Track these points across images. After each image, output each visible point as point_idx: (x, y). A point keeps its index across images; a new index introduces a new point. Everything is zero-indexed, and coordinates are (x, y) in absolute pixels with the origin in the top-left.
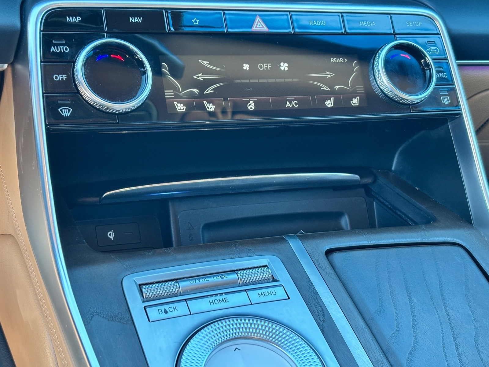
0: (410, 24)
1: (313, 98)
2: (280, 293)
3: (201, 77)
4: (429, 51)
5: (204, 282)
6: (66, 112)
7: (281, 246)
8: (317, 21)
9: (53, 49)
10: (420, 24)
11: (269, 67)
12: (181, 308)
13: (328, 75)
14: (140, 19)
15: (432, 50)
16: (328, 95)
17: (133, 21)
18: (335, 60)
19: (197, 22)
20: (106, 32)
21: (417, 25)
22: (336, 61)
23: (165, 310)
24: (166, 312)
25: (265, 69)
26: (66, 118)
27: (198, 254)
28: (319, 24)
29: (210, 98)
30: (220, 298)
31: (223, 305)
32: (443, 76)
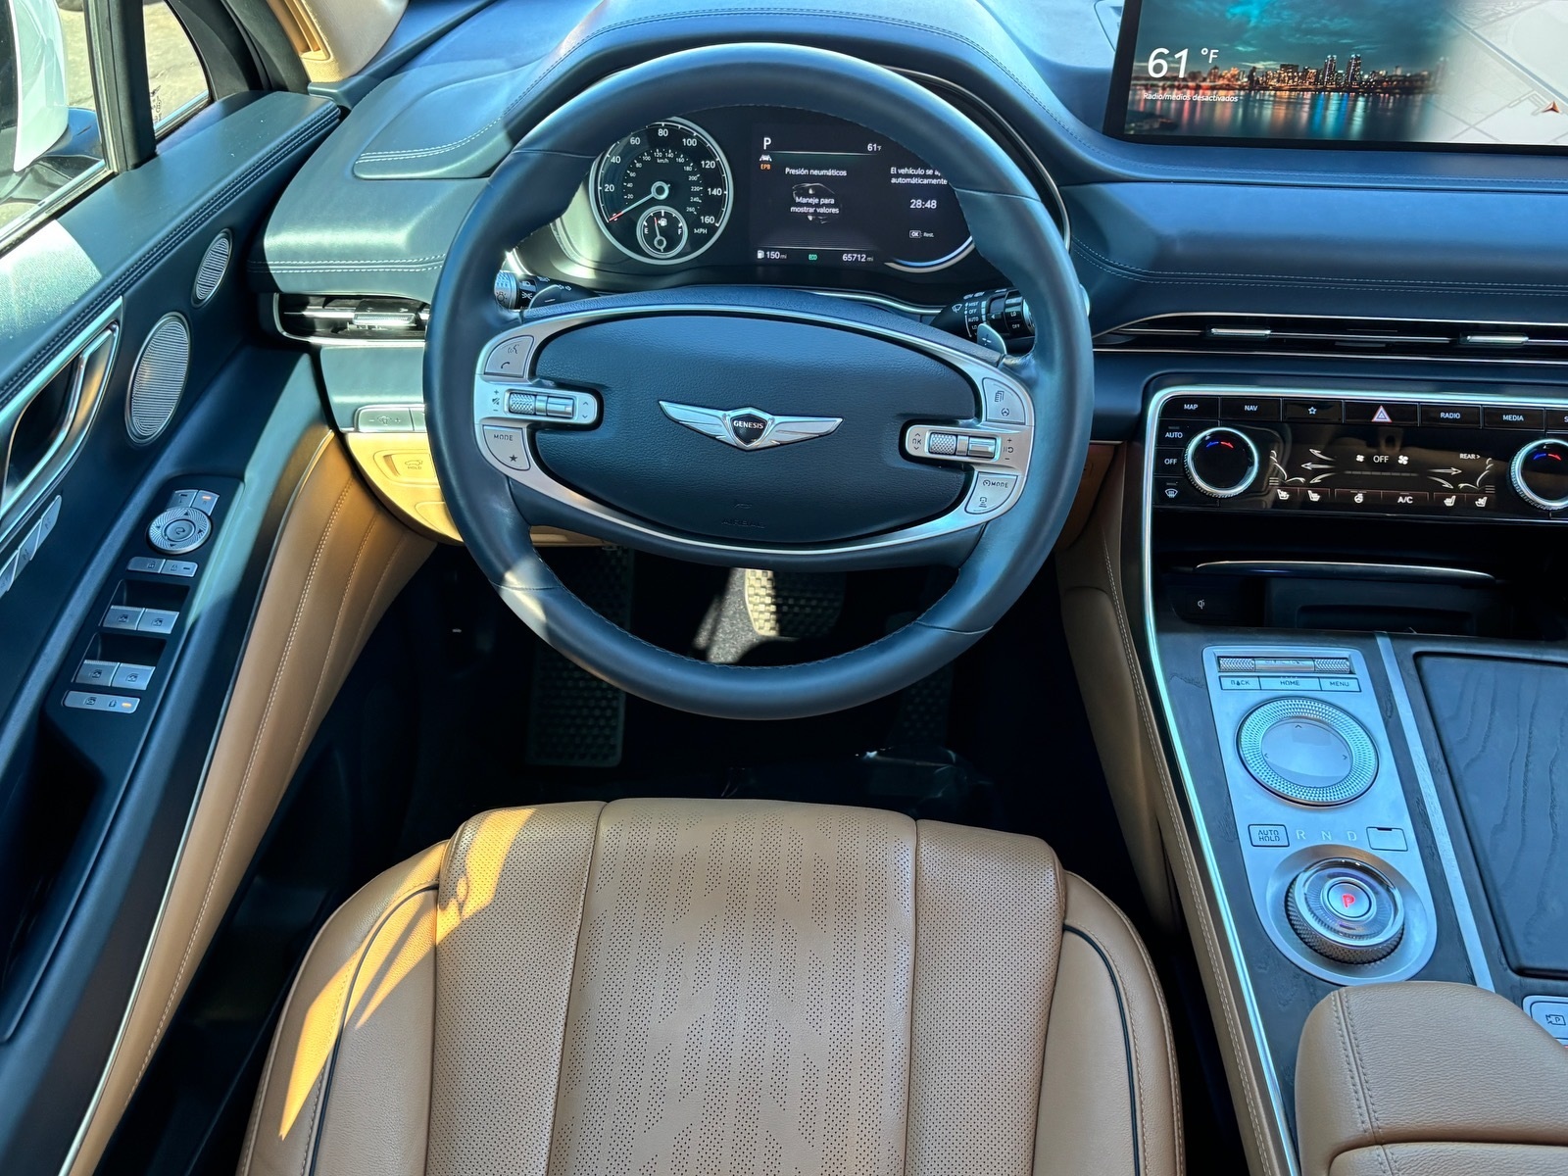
1: (1431, 495)
2: (1353, 685)
3: (1309, 466)
5: (1282, 663)
6: (1171, 494)
7: (1368, 642)
8: (1451, 413)
9: (1167, 435)
11: (1386, 459)
12: (1253, 683)
13: (1454, 471)
14: (1255, 407)
16: (1448, 493)
17: (1248, 409)
19: (1314, 411)
20: (1220, 420)
22: (1465, 457)
23: (1237, 682)
24: (1238, 684)
25: (1380, 462)
26: (1172, 499)
27: (1279, 637)
28: (1452, 416)
29: (1315, 488)
30: (1292, 680)
31: (1293, 687)
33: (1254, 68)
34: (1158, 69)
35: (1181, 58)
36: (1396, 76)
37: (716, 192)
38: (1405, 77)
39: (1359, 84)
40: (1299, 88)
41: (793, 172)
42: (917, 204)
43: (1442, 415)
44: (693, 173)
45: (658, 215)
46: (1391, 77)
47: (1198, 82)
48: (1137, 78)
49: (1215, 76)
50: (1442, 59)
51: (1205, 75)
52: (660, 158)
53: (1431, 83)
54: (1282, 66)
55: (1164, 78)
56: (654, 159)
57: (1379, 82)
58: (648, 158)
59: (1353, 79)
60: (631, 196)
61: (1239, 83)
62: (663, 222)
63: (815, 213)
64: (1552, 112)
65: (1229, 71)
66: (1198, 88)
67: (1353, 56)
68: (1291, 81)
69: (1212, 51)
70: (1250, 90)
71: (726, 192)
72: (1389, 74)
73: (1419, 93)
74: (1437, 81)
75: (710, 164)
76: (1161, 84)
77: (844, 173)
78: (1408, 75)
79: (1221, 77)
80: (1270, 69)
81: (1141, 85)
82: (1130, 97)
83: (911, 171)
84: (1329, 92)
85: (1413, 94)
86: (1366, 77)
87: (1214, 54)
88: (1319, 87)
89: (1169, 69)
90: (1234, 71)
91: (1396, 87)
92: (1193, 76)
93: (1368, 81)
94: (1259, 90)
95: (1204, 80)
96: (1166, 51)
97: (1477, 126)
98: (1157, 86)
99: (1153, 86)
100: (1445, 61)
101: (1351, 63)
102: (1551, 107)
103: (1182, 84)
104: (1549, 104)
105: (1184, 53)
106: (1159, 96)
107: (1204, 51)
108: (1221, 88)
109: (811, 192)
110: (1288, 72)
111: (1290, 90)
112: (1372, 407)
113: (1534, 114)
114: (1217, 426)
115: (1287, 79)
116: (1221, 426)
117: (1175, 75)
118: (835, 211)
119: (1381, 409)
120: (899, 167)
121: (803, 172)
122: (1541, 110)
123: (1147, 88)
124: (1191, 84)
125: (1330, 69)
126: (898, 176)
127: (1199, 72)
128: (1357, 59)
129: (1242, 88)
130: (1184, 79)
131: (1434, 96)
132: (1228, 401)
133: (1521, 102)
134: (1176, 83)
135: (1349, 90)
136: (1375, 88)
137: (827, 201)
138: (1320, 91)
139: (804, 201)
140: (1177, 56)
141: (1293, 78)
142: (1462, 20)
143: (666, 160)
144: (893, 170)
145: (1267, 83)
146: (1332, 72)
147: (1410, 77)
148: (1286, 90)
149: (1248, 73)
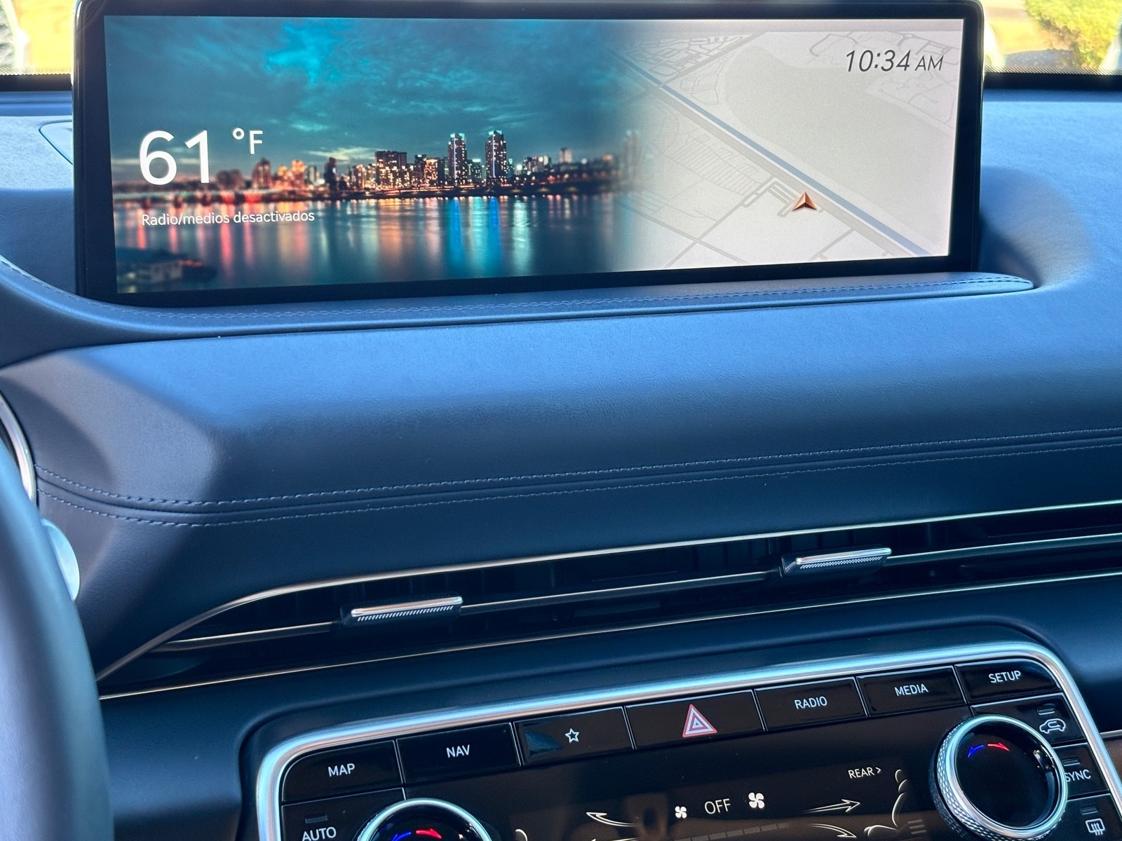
0: (997, 677)
4: (1046, 728)
8: (810, 699)
9: (305, 837)
10: (1016, 675)
11: (726, 805)
13: (848, 805)
14: (466, 749)
15: (1051, 725)
17: (454, 755)
18: (857, 773)
19: (576, 736)
20: (404, 786)
21: (1012, 678)
22: (859, 775)
25: (719, 811)
28: (813, 704)
32: (1083, 778)
33: (332, 162)
34: (159, 168)
35: (197, 146)
36: (565, 164)
38: (580, 165)
39: (511, 180)
40: (415, 191)
43: (797, 703)
46: (559, 166)
47: (237, 189)
48: (123, 189)
49: (266, 177)
50: (629, 133)
51: (248, 177)
53: (620, 173)
54: (379, 155)
55: (173, 186)
57: (542, 175)
59: (500, 172)
61: (311, 187)
64: (805, 210)
65: (290, 167)
66: (239, 200)
67: (491, 133)
68: (399, 181)
69: (252, 133)
70: (333, 198)
72: (554, 162)
73: (607, 191)
74: (630, 169)
76: (170, 196)
78: (584, 161)
79: (276, 178)
80: (360, 161)
81: (132, 200)
82: (116, 225)
84: (467, 196)
85: (598, 193)
86: (519, 167)
87: (256, 137)
88: (448, 188)
89: (180, 168)
90: (298, 167)
91: (569, 183)
92: (227, 179)
93: (523, 175)
94: (348, 199)
95: (248, 185)
96: (168, 137)
97: (704, 241)
98: (164, 201)
99: (156, 201)
100: (634, 138)
101: (490, 146)
102: (803, 201)
103: (210, 194)
104: (798, 197)
105: (202, 138)
106: (172, 218)
107: (238, 134)
108: (281, 198)
110: (391, 166)
111: (402, 196)
112: (676, 709)
113: (780, 214)
114: (401, 799)
115: (391, 177)
116: (410, 797)
117: (192, 178)
119: (693, 711)
122: (792, 206)
123: (145, 204)
124: (225, 194)
125: (459, 156)
127: (236, 172)
128: (499, 138)
129: (317, 197)
130: (211, 186)
131: (630, 195)
132: (412, 744)
133: (759, 196)
134: (199, 194)
135: (497, 191)
136: (538, 186)
138: (451, 195)
140: (190, 143)
141: (402, 174)
142: (646, 68)
145: (358, 186)
146: (464, 162)
147: (588, 164)
148: (394, 197)
149: (323, 170)
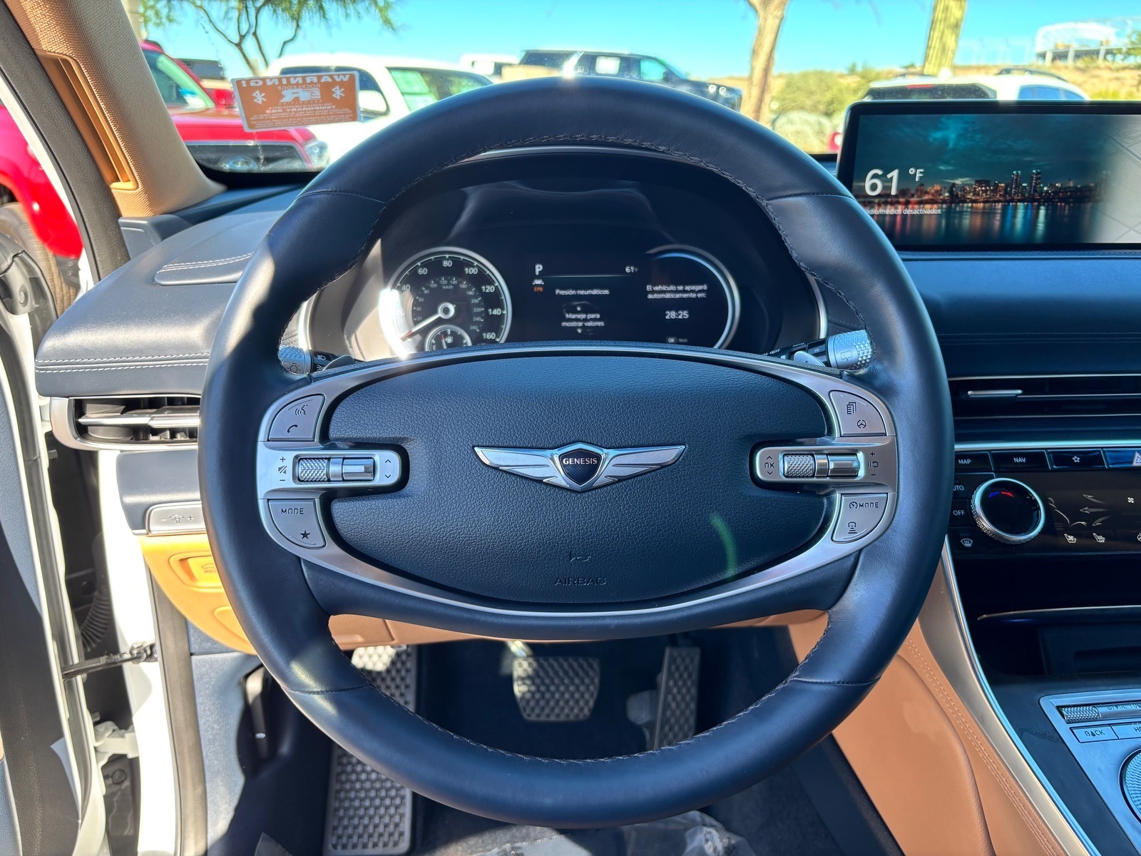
3: (1087, 510)
5: (1121, 708)
6: (968, 544)
12: (1108, 732)
14: (1024, 459)
17: (1017, 461)
19: (1078, 460)
20: (997, 472)
23: (1092, 733)
24: (1093, 735)
26: (968, 548)
29: (1099, 530)
33: (954, 185)
34: (874, 187)
35: (892, 177)
36: (1069, 187)
37: (496, 312)
38: (1077, 188)
39: (1041, 195)
40: (991, 200)
41: (563, 292)
42: (671, 315)
44: (475, 297)
45: (445, 334)
46: (1065, 188)
47: (907, 198)
49: (922, 192)
50: (1104, 172)
51: (913, 192)
52: (445, 285)
53: (1097, 193)
54: (977, 182)
55: (879, 196)
56: (440, 285)
57: (1057, 192)
58: (435, 286)
59: (1035, 191)
60: (419, 318)
61: (942, 197)
62: (449, 340)
63: (583, 327)
65: (933, 187)
66: (907, 204)
67: (1034, 171)
68: (984, 195)
69: (919, 171)
70: (951, 203)
71: (505, 312)
72: (1064, 186)
73: (1090, 201)
74: (1102, 192)
75: (490, 289)
76: (877, 200)
77: (606, 292)
78: (1079, 186)
79: (927, 193)
80: (967, 185)
83: (664, 288)
84: (1017, 202)
85: (1084, 202)
86: (1045, 189)
87: (920, 173)
88: (1008, 198)
89: (884, 188)
90: (937, 187)
91: (1070, 197)
92: (902, 192)
93: (1047, 192)
94: (958, 203)
95: (913, 196)
96: (880, 172)
97: (1135, 228)
98: (874, 203)
99: (870, 203)
100: (1107, 175)
101: (1032, 178)
103: (894, 200)
105: (894, 174)
107: (912, 171)
108: (927, 202)
109: (579, 309)
110: (982, 187)
111: (984, 202)
112: (1129, 454)
114: (993, 478)
115: (981, 192)
116: (997, 477)
117: (888, 192)
118: (601, 324)
119: (1137, 454)
120: (655, 285)
121: (571, 292)
125: (1016, 183)
126: (653, 292)
127: (908, 190)
128: (1038, 173)
129: (944, 202)
130: (896, 196)
131: (1100, 204)
132: (997, 455)
134: (889, 200)
135: (1031, 200)
136: (1054, 198)
137: (593, 316)
138: (1009, 202)
139: (574, 316)
140: (889, 176)
141: (986, 191)
143: (451, 287)
144: (649, 288)
145: (964, 196)
146: (1018, 185)
147: (1080, 188)
148: (980, 202)
149: (948, 189)
